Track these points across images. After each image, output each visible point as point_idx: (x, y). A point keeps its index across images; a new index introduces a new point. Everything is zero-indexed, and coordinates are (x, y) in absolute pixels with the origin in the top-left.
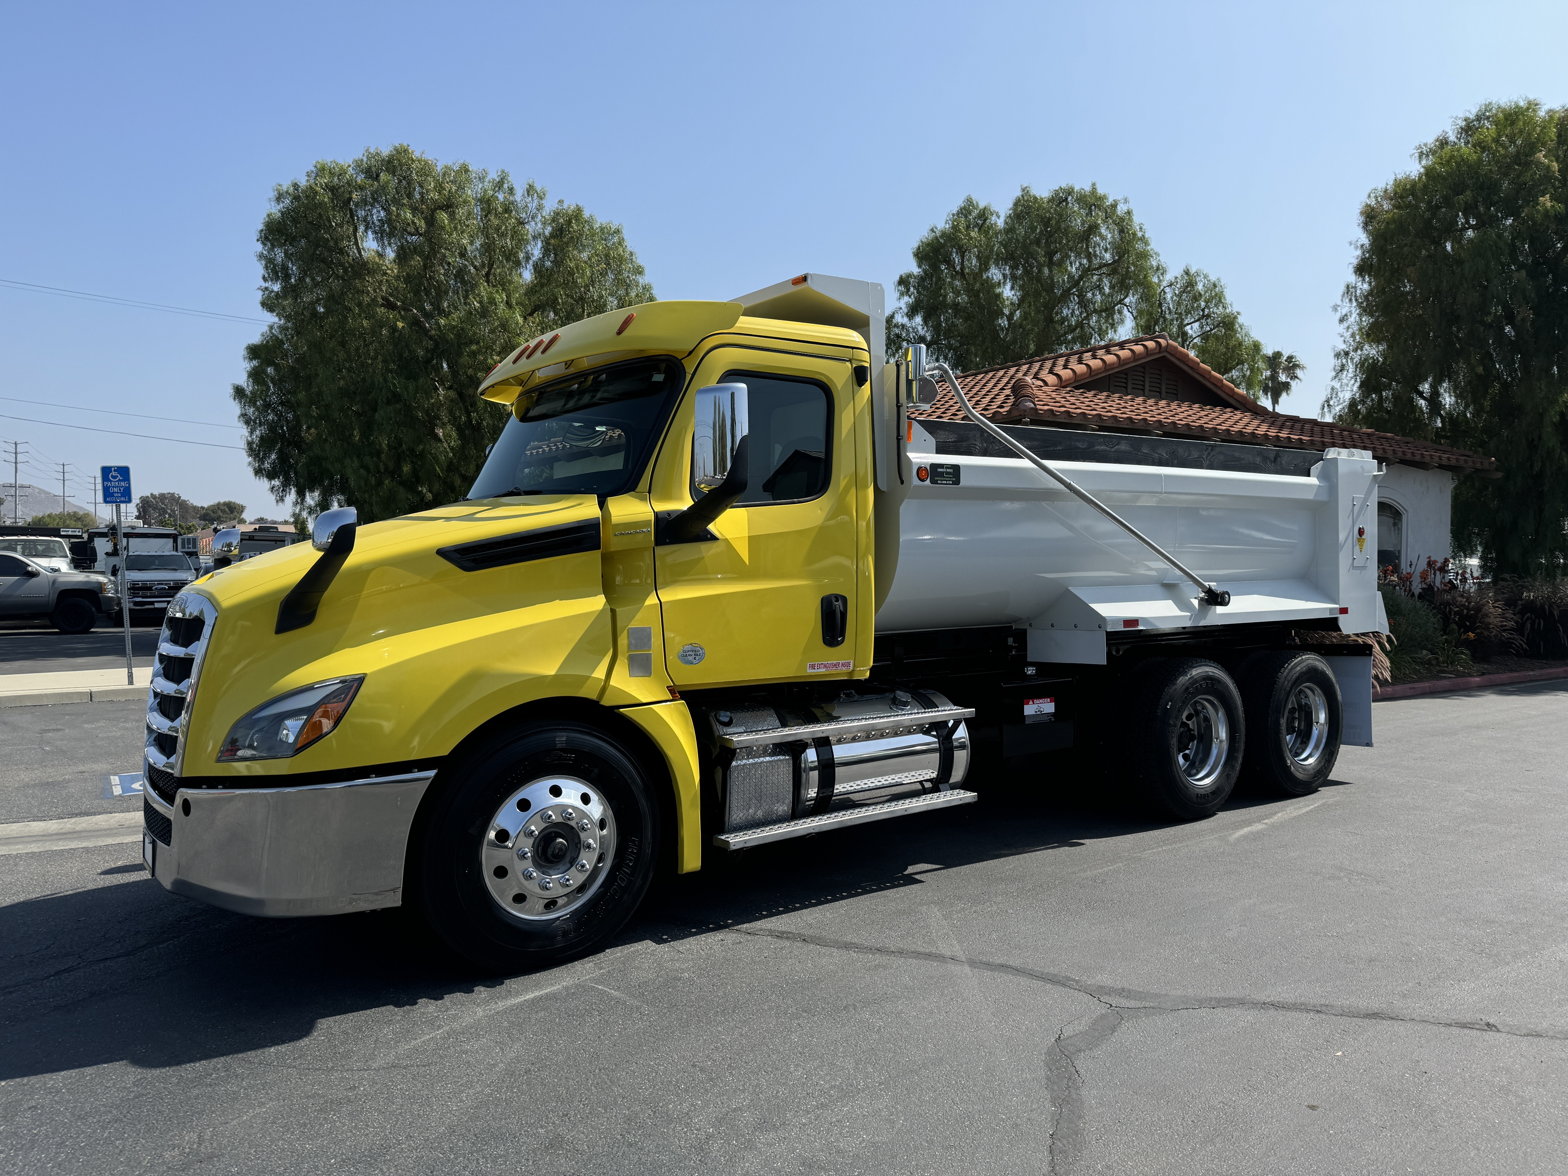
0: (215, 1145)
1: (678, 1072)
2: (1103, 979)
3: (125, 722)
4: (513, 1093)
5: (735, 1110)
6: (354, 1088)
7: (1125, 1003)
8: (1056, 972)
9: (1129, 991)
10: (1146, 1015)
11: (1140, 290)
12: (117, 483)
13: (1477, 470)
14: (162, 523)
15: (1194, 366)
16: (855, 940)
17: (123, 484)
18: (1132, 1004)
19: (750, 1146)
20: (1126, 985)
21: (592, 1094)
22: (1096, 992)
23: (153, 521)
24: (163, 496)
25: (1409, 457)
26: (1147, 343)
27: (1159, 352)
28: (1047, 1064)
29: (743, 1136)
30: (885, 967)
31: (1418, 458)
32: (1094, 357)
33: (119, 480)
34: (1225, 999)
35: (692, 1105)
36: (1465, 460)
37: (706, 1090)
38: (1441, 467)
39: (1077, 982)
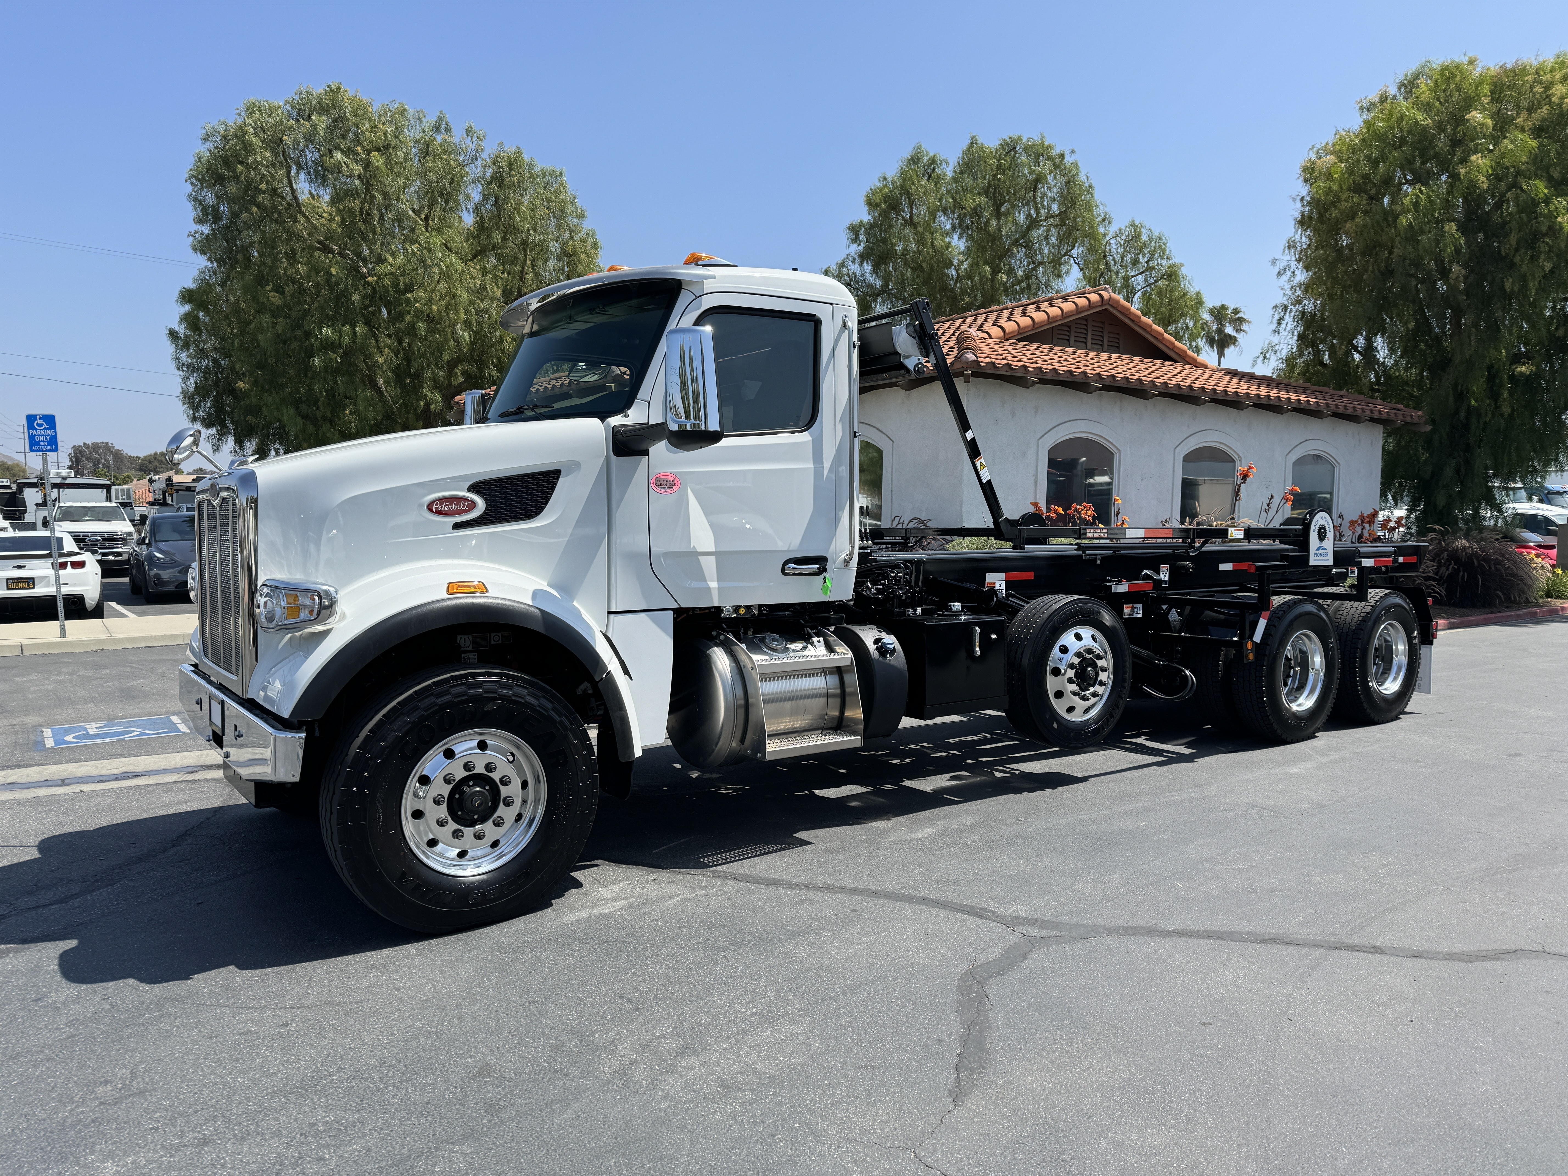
0: (147, 1080)
1: (605, 1003)
2: (1019, 910)
3: (57, 675)
4: (443, 1025)
5: (659, 1038)
6: (286, 1025)
7: (1036, 932)
8: (974, 904)
9: (1043, 921)
10: (1057, 944)
11: (1087, 242)
12: (43, 432)
13: (1407, 423)
14: (95, 473)
15: (1135, 320)
16: (783, 877)
17: (49, 432)
18: (1044, 933)
19: (671, 1070)
20: (1040, 916)
21: (521, 1025)
22: (1010, 923)
23: (86, 472)
24: (96, 447)
25: (1341, 410)
26: (1090, 296)
27: (1102, 305)
28: (959, 988)
29: (665, 1061)
30: (811, 902)
31: (1350, 411)
32: (1038, 309)
33: (45, 429)
34: (1132, 928)
35: (618, 1034)
36: (1396, 414)
37: (632, 1020)
38: (1373, 420)
39: (994, 913)
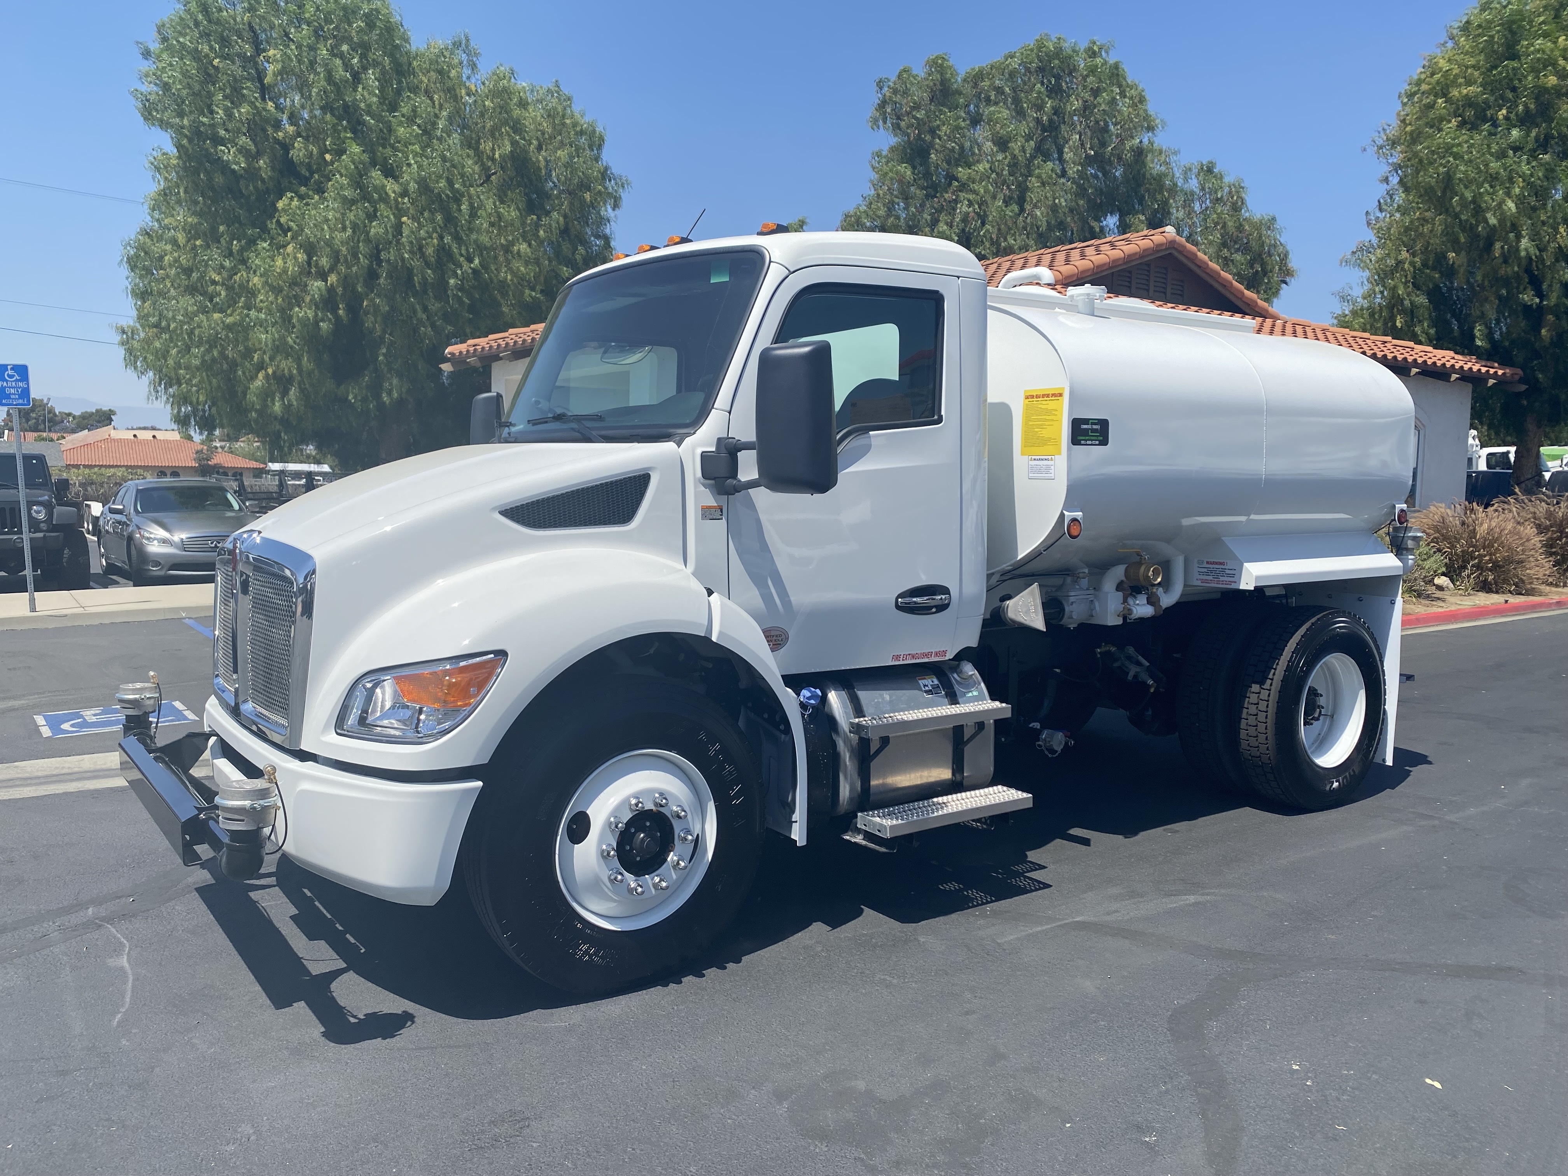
12: (14, 384)
13: (1499, 382)
15: (1202, 266)
17: (21, 384)
25: (1430, 367)
26: (1154, 238)
27: (1166, 249)
31: (1439, 369)
33: (17, 380)
36: (1487, 372)
